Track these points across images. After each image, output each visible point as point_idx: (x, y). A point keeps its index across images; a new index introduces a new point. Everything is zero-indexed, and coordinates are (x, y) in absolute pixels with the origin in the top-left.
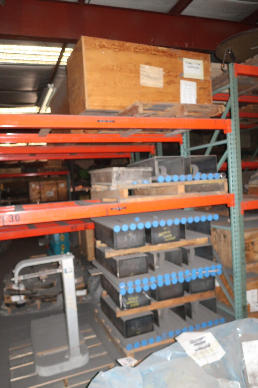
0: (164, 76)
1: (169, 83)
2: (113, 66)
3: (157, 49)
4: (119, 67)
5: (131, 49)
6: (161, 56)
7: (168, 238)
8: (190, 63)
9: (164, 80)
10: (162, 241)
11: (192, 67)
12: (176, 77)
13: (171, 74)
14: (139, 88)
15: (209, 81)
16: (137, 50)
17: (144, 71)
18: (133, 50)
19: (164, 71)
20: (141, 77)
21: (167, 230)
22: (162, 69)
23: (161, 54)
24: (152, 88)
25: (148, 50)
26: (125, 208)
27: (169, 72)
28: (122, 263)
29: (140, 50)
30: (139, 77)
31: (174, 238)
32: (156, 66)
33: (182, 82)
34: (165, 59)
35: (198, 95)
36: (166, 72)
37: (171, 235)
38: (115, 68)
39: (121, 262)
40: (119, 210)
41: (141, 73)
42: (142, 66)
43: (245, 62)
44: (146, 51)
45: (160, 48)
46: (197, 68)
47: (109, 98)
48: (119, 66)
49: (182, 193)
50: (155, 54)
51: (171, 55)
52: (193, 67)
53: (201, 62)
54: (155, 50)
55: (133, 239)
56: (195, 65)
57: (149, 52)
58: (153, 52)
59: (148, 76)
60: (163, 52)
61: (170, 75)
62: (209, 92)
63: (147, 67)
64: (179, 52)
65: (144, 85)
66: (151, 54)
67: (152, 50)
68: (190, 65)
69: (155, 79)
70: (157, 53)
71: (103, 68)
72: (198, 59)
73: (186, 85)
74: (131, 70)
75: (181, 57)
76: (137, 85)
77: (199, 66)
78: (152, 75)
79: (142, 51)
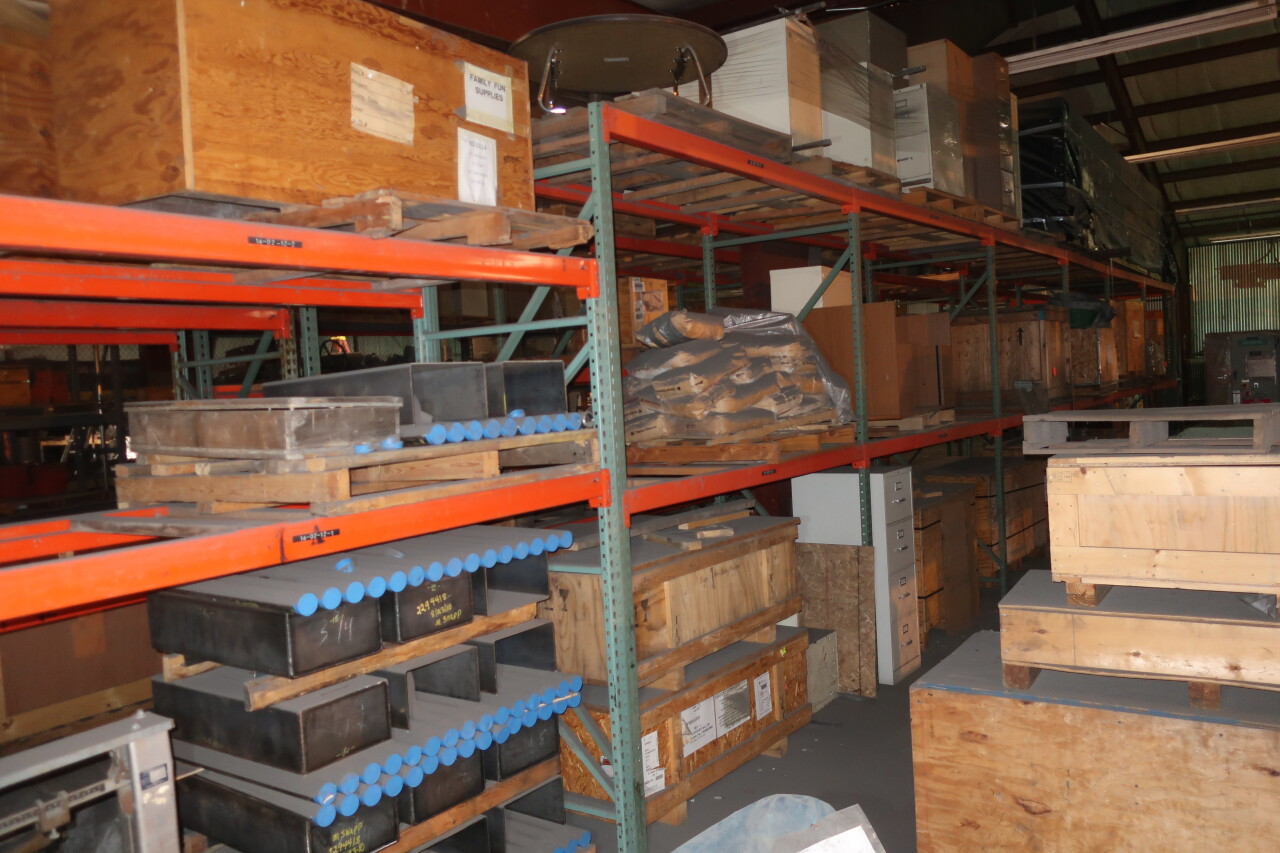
0: (417, 109)
1: (426, 132)
2: (273, 56)
3: (398, 22)
4: (290, 59)
5: (325, 7)
6: (407, 45)
7: (440, 617)
8: (481, 81)
9: (416, 120)
10: (427, 629)
11: (485, 92)
12: (446, 116)
13: (434, 104)
14: (347, 138)
15: (526, 140)
16: (340, 14)
17: (361, 86)
18: (329, 11)
19: (415, 93)
20: (355, 102)
21: (439, 593)
22: (410, 87)
23: (408, 39)
24: (382, 141)
25: (372, 21)
26: (337, 532)
27: (429, 99)
28: (314, 720)
29: (350, 15)
30: (348, 101)
31: (458, 614)
32: (394, 75)
33: (463, 134)
34: (416, 55)
35: (502, 177)
36: (421, 99)
37: (449, 607)
38: (278, 61)
39: (311, 713)
40: (320, 540)
41: (354, 89)
42: (356, 66)
43: (613, 101)
44: (366, 22)
45: (404, 20)
46: (497, 97)
47: (260, 161)
48: (290, 56)
49: (493, 476)
50: (391, 37)
51: (433, 49)
52: (489, 93)
53: (505, 81)
54: (390, 25)
55: (345, 633)
56: (491, 88)
57: (374, 26)
58: (387, 31)
59: (373, 103)
60: (412, 33)
61: (431, 110)
62: (526, 172)
63: (371, 73)
64: (454, 42)
65: (362, 129)
66: (383, 35)
67: (383, 21)
68: (482, 87)
69: (392, 114)
70: (396, 34)
71: (240, 56)
72: (501, 72)
73: (472, 143)
74: (324, 76)
75: (461, 57)
76: (341, 125)
77: (502, 93)
78: (383, 102)
79: (356, 19)
